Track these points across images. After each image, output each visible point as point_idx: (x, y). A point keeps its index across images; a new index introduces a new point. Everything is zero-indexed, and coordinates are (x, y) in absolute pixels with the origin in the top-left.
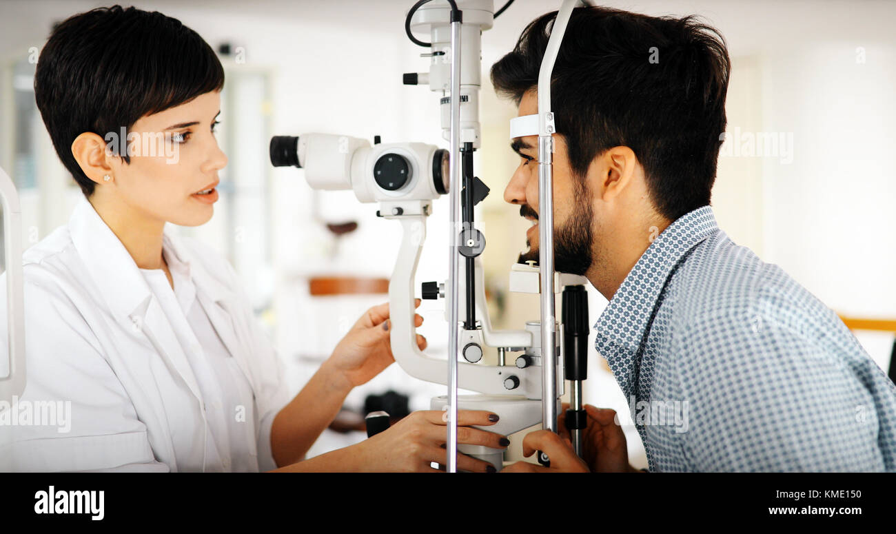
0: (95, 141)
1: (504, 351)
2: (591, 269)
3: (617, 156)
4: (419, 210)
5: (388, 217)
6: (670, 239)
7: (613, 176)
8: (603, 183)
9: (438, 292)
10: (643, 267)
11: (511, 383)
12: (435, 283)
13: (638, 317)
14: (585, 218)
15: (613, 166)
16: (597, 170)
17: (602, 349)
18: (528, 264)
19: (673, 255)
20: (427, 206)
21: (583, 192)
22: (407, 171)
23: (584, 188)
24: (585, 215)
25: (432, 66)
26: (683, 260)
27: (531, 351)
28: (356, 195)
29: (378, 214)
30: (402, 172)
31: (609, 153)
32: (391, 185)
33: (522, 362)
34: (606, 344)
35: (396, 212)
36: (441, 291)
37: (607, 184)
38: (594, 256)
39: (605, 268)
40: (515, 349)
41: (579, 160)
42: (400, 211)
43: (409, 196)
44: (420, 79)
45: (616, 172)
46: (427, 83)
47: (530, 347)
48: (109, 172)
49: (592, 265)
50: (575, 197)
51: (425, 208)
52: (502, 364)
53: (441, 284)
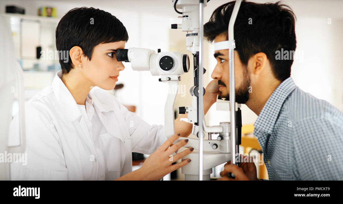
0: (79, 50)
1: (211, 134)
2: (248, 101)
3: (259, 57)
4: (177, 79)
5: (164, 81)
6: (281, 90)
7: (258, 65)
8: (254, 68)
9: (186, 111)
10: (271, 101)
11: (215, 147)
12: (184, 107)
13: (271, 121)
14: (247, 83)
15: (257, 61)
16: (252, 63)
17: (256, 134)
18: (223, 99)
19: (283, 96)
20: (180, 77)
21: (246, 73)
22: (173, 63)
23: (247, 71)
24: (247, 82)
25: (183, 21)
26: (287, 98)
27: (223, 134)
28: (151, 72)
29: (160, 80)
30: (171, 63)
31: (256, 56)
32: (166, 68)
33: (220, 138)
34: (257, 132)
35: (168, 79)
36: (187, 111)
37: (256, 68)
38: (250, 97)
39: (254, 101)
40: (216, 133)
41: (244, 60)
42: (170, 79)
43: (173, 73)
44: (178, 26)
45: (259, 63)
46: (181, 28)
47: (222, 133)
48: (81, 63)
49: (249, 100)
50: (244, 75)
51: (179, 78)
52: (210, 139)
53: (186, 108)
